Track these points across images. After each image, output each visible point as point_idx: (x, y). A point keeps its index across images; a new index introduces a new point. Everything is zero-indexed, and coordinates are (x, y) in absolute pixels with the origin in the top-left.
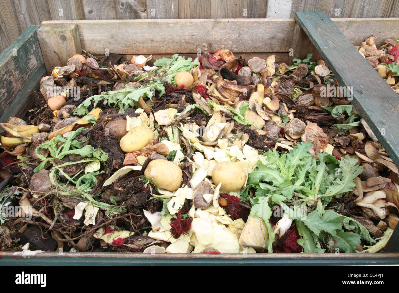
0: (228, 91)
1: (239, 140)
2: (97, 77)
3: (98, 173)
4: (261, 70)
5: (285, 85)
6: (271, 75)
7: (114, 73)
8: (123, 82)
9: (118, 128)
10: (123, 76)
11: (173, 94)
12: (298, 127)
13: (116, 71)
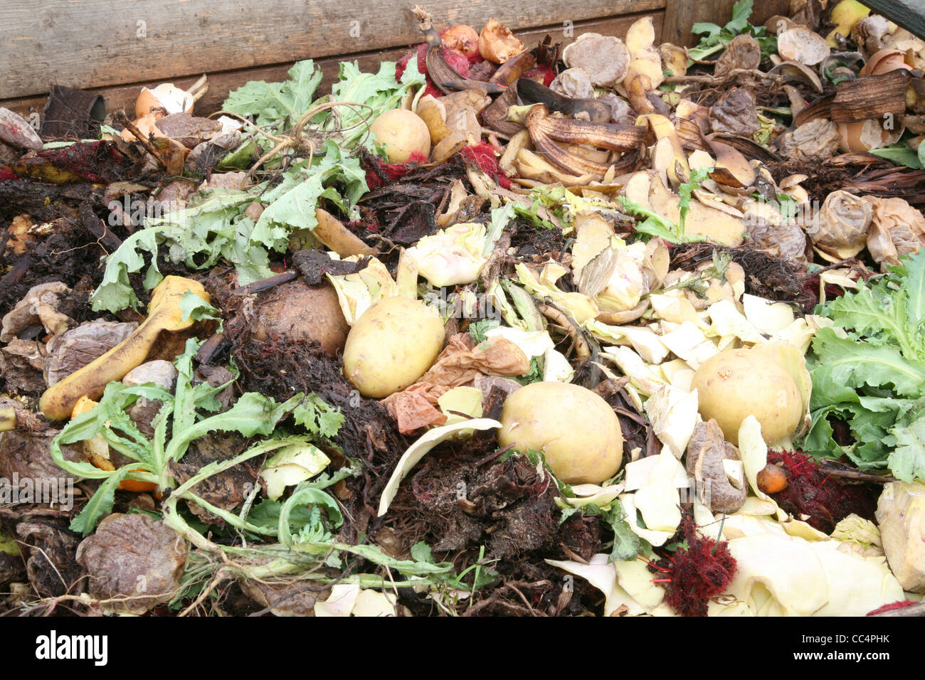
0: (575, 150)
1: (722, 284)
2: (64, 176)
3: (325, 481)
4: (619, 73)
5: (730, 105)
6: (655, 85)
7: (141, 149)
8: (180, 181)
9: (311, 322)
10: (175, 157)
11: (398, 188)
12: (853, 218)
13: (146, 141)
